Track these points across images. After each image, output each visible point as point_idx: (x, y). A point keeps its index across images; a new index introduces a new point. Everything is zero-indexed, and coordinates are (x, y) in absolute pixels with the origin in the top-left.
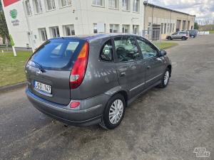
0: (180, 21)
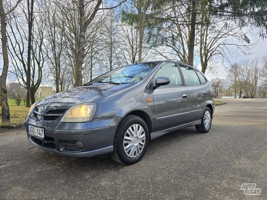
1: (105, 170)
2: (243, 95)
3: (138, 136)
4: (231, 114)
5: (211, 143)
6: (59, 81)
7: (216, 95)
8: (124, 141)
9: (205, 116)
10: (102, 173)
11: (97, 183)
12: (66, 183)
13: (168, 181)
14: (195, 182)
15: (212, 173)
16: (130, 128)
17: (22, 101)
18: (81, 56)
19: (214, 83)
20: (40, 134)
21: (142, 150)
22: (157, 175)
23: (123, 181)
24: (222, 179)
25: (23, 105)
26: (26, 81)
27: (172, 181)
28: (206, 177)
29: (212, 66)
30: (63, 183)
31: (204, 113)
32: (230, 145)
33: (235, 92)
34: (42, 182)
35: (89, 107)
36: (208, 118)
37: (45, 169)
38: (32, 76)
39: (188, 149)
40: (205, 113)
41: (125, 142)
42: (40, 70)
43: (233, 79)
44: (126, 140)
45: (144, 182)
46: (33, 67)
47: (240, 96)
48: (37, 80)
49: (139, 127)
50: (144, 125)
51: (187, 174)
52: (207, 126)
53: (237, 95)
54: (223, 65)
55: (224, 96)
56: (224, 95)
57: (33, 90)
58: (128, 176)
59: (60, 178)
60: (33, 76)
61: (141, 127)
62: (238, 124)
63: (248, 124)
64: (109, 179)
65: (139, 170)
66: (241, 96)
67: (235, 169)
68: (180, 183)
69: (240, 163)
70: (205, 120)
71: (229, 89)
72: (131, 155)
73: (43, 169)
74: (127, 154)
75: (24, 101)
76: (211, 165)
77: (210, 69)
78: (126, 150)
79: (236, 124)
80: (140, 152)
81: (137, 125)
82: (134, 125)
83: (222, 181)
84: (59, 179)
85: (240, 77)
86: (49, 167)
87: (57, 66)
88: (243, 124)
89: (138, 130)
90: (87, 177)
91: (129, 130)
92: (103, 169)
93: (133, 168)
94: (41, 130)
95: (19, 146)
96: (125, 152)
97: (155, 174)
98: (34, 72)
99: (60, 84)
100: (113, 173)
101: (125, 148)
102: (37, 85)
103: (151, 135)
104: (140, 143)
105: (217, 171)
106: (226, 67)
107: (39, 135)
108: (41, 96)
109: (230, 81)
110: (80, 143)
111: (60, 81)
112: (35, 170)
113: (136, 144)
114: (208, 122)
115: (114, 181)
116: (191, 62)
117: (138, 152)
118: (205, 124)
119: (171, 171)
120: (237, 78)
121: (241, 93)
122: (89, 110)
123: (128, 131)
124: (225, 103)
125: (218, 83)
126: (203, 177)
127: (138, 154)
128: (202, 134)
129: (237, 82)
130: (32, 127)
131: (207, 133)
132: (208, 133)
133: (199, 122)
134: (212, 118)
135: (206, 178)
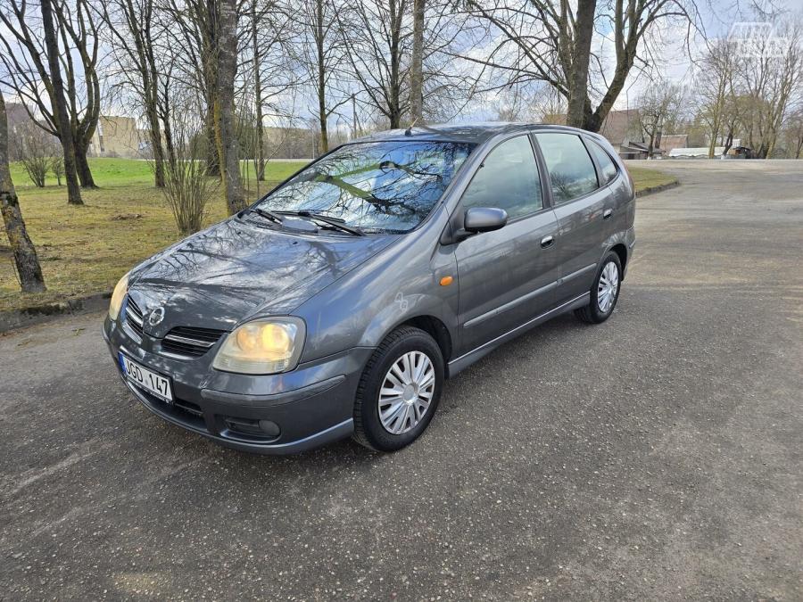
1: (335, 469)
2: (736, 143)
3: (415, 380)
4: (685, 235)
5: (609, 365)
6: (158, 108)
7: (654, 141)
8: (380, 400)
9: (602, 279)
10: (328, 479)
11: (320, 510)
12: (244, 513)
13: (489, 502)
14: (553, 505)
15: (597, 476)
16: (395, 367)
17: (50, 173)
18: (228, 67)
19: (653, 102)
20: (160, 389)
21: (425, 411)
22: (464, 483)
23: (381, 505)
24: (617, 493)
25: (56, 186)
26: (52, 114)
27: (499, 502)
28: (581, 486)
29: (649, 57)
30: (237, 514)
31: (602, 270)
32: (658, 370)
33: (714, 133)
34: (184, 510)
35: (285, 329)
36: (611, 282)
37: (184, 466)
38: (68, 92)
39: (547, 389)
40: (605, 270)
41: (382, 402)
42: (90, 69)
43: (713, 89)
44: (384, 396)
45: (430, 505)
46: (65, 57)
47: (726, 146)
48: (85, 104)
49: (417, 357)
50: (432, 348)
51: (537, 477)
52: (604, 306)
53: (719, 140)
54: (686, 50)
55: (681, 145)
56: (678, 141)
57: (78, 141)
58: (391, 487)
59: (226, 497)
60: (72, 93)
61: (423, 356)
62: (697, 282)
63: (725, 278)
64: (347, 496)
65: (419, 468)
66: (731, 144)
67: (656, 458)
68: (518, 507)
69: (672, 439)
70: (601, 289)
71: (698, 120)
72: (399, 430)
73: (180, 468)
74: (388, 429)
75: (57, 173)
76: (599, 446)
77: (642, 64)
78: (386, 420)
79: (689, 281)
80: (421, 416)
81: (413, 354)
82: (405, 356)
83: (617, 501)
84: (224, 500)
85: (738, 81)
86: (191, 460)
87: (143, 62)
88: (711, 279)
89: (416, 365)
90: (292, 492)
91: (393, 372)
92: (330, 465)
93: (404, 463)
94: (160, 382)
95: (96, 385)
96: (385, 424)
97: (459, 479)
98: (71, 82)
99: (162, 117)
100: (354, 478)
101: (382, 416)
102: (87, 123)
103: (450, 367)
104: (420, 397)
105: (610, 468)
106: (693, 59)
107: (158, 392)
108: (102, 150)
109: (703, 97)
110: (269, 426)
111: (161, 109)
112: (159, 471)
113: (410, 402)
114: (610, 292)
115: (357, 503)
116: (582, 56)
117: (416, 418)
118: (599, 300)
119: (498, 469)
120: (728, 86)
121: (731, 137)
122: (285, 336)
123: (389, 376)
124: (676, 184)
125: (666, 102)
126: (575, 487)
127: (416, 423)
128: (590, 328)
129: (723, 103)
130: (135, 365)
131: (603, 324)
132: (607, 323)
133: (583, 298)
134: (621, 277)
135: (580, 490)
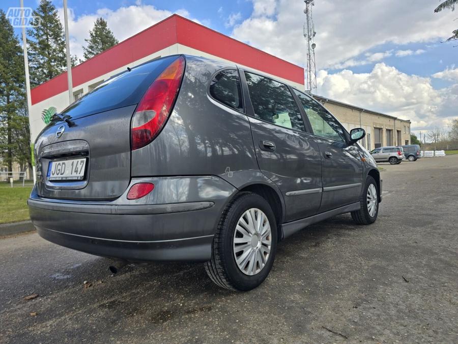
0: (380, 129)
